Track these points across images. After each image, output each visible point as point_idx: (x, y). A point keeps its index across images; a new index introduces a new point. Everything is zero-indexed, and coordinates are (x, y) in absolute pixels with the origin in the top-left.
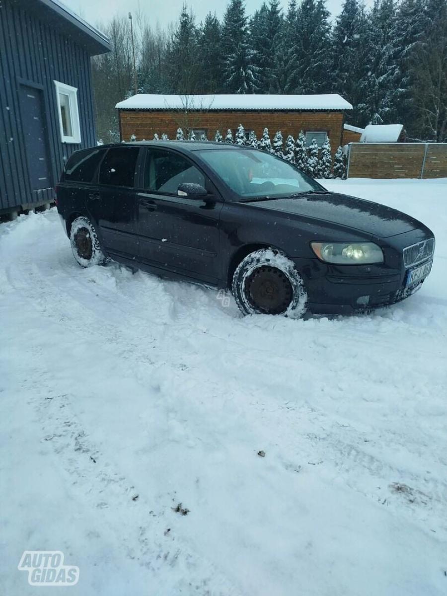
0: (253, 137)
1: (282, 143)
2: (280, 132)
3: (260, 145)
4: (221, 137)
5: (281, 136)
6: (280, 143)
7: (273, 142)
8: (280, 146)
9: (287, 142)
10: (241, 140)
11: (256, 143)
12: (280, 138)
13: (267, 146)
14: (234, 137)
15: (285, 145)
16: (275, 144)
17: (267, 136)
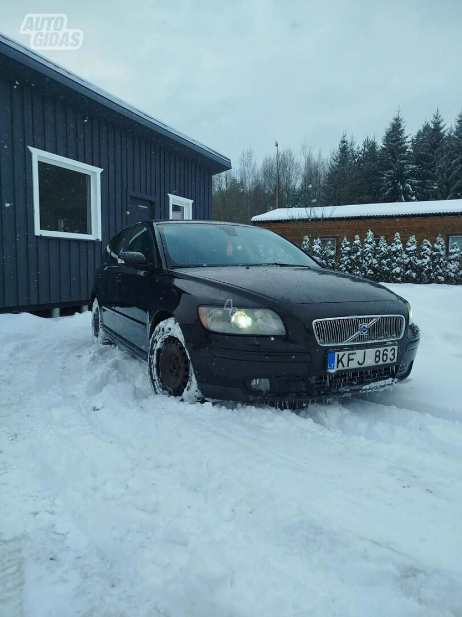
0: (383, 242)
1: (416, 248)
2: (414, 236)
3: (390, 249)
4: (349, 243)
5: (415, 240)
6: (414, 247)
7: (405, 246)
8: (413, 251)
9: (421, 246)
10: (369, 245)
11: (386, 248)
12: (414, 242)
13: (398, 251)
14: (363, 243)
15: (419, 249)
16: (408, 249)
17: (398, 240)
